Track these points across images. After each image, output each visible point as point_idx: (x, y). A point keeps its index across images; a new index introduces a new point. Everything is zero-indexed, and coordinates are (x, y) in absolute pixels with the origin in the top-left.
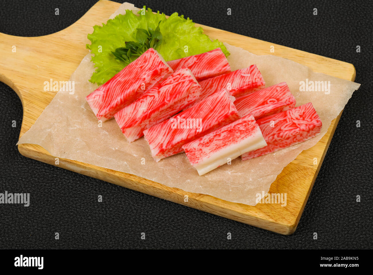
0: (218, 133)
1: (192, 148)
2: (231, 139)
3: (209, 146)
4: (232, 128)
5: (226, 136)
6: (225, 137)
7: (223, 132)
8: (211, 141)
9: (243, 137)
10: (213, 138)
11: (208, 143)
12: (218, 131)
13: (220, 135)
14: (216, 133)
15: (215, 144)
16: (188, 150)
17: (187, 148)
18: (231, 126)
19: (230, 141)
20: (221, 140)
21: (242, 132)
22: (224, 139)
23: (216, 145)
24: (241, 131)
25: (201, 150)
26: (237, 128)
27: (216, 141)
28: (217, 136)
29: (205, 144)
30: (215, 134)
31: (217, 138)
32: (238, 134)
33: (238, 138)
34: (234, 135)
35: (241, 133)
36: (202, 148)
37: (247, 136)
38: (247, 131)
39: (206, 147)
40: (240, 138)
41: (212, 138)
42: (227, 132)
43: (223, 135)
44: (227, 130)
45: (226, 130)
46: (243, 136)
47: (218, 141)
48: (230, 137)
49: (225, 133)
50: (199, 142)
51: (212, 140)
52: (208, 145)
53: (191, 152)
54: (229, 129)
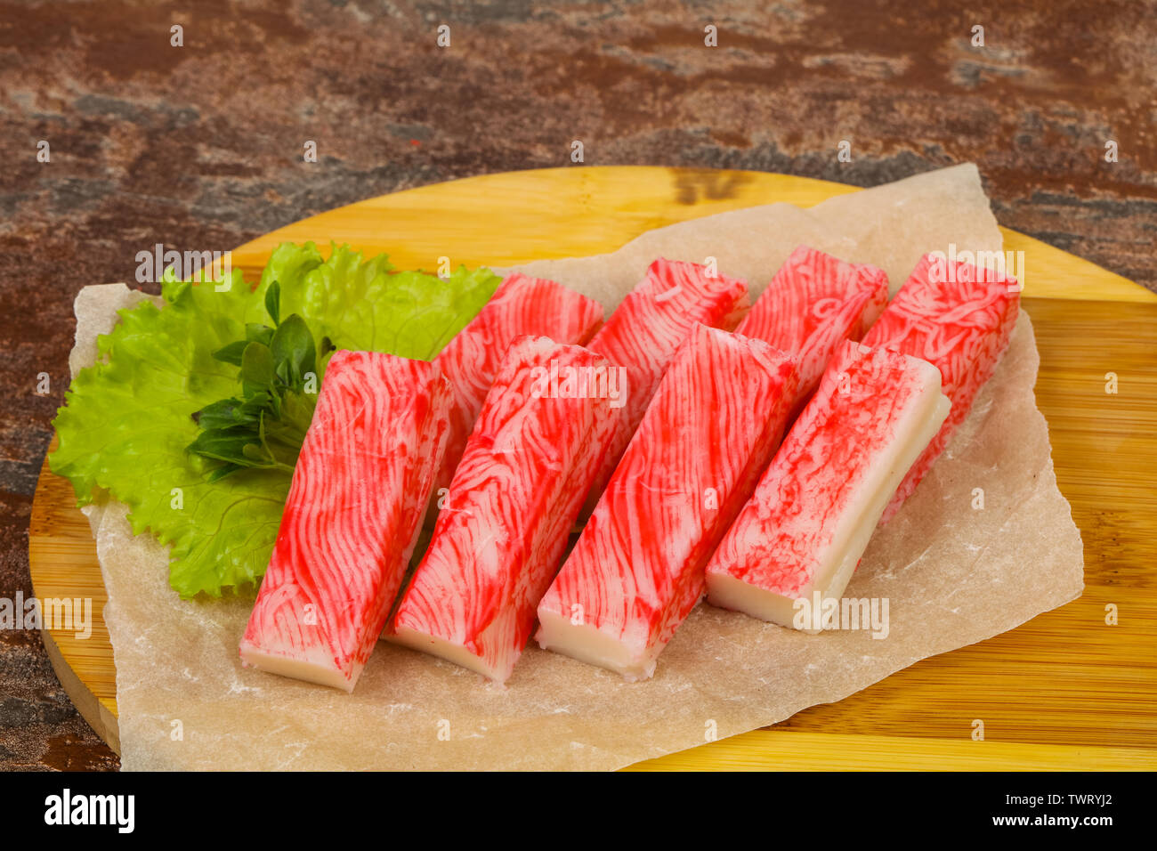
0: (795, 457)
1: (748, 550)
2: (852, 444)
3: (800, 509)
4: (829, 412)
5: (830, 445)
6: (830, 450)
7: (809, 443)
8: (791, 493)
9: (890, 415)
10: (795, 478)
11: (790, 504)
12: (790, 448)
13: (807, 458)
14: (788, 458)
15: (816, 491)
16: (742, 564)
17: (733, 560)
18: (820, 410)
19: (856, 450)
20: (823, 467)
21: (869, 404)
22: (831, 457)
23: (822, 491)
24: (862, 404)
25: (783, 537)
26: (846, 403)
27: (813, 482)
28: (799, 466)
29: (783, 511)
30: (787, 466)
31: (804, 471)
32: (865, 417)
33: (874, 427)
34: (853, 431)
35: (869, 410)
36: (783, 530)
37: (899, 403)
38: (884, 392)
39: (791, 519)
40: (881, 425)
41: (787, 481)
42: (823, 432)
43: (816, 450)
44: (819, 429)
45: (813, 429)
46: (882, 413)
47: (817, 477)
48: (845, 442)
49: (820, 442)
50: (754, 521)
51: (795, 488)
52: (794, 508)
53: (757, 564)
54: (823, 421)
